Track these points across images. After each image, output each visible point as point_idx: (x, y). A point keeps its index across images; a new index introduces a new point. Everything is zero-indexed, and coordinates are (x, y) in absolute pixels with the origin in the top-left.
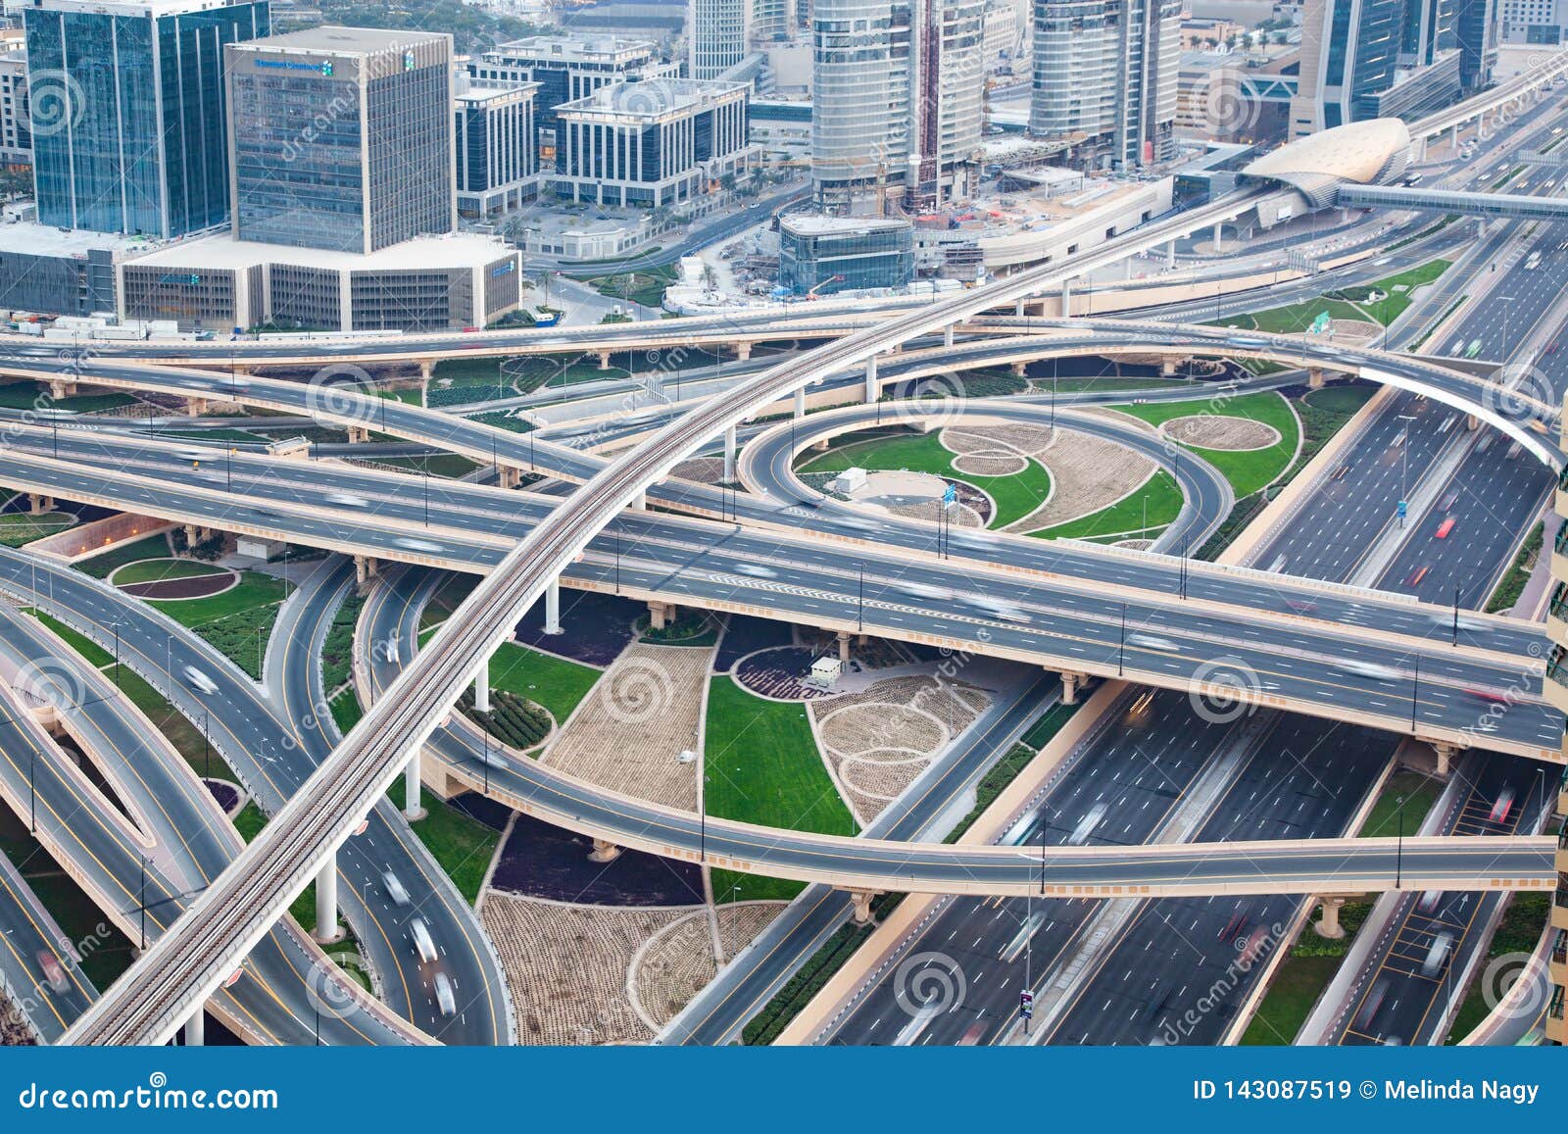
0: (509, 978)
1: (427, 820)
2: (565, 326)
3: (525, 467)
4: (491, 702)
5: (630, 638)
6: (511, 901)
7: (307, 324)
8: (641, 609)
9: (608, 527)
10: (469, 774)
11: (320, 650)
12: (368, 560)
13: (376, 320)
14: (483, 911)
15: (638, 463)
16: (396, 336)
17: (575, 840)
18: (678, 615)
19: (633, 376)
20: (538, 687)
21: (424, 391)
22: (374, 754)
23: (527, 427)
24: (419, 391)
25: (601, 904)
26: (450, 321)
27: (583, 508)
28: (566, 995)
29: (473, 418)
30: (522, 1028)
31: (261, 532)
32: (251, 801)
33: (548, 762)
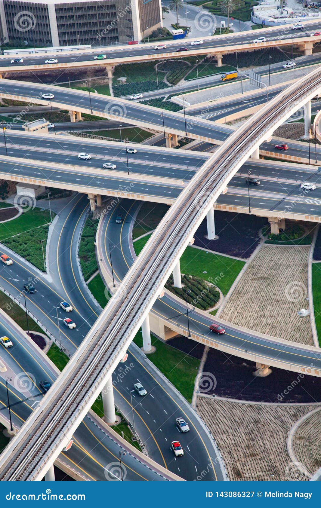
0: (218, 444)
1: (156, 353)
2: (191, 37)
3: (182, 134)
4: (183, 282)
5: (259, 241)
6: (213, 400)
7: (31, 43)
8: (264, 222)
9: (240, 171)
10: (178, 326)
11: (77, 253)
12: (96, 196)
13: (74, 38)
14: (197, 406)
15: (253, 128)
16: (86, 49)
17: (244, 364)
18: (286, 226)
19: (239, 70)
20: (208, 272)
21: (110, 86)
22: (125, 314)
23: (176, 108)
24: (107, 86)
25: (266, 402)
26: (120, 38)
27: (223, 159)
28: (253, 455)
29: (144, 103)
30: (230, 474)
31: (31, 181)
32: (54, 344)
33: (221, 317)
